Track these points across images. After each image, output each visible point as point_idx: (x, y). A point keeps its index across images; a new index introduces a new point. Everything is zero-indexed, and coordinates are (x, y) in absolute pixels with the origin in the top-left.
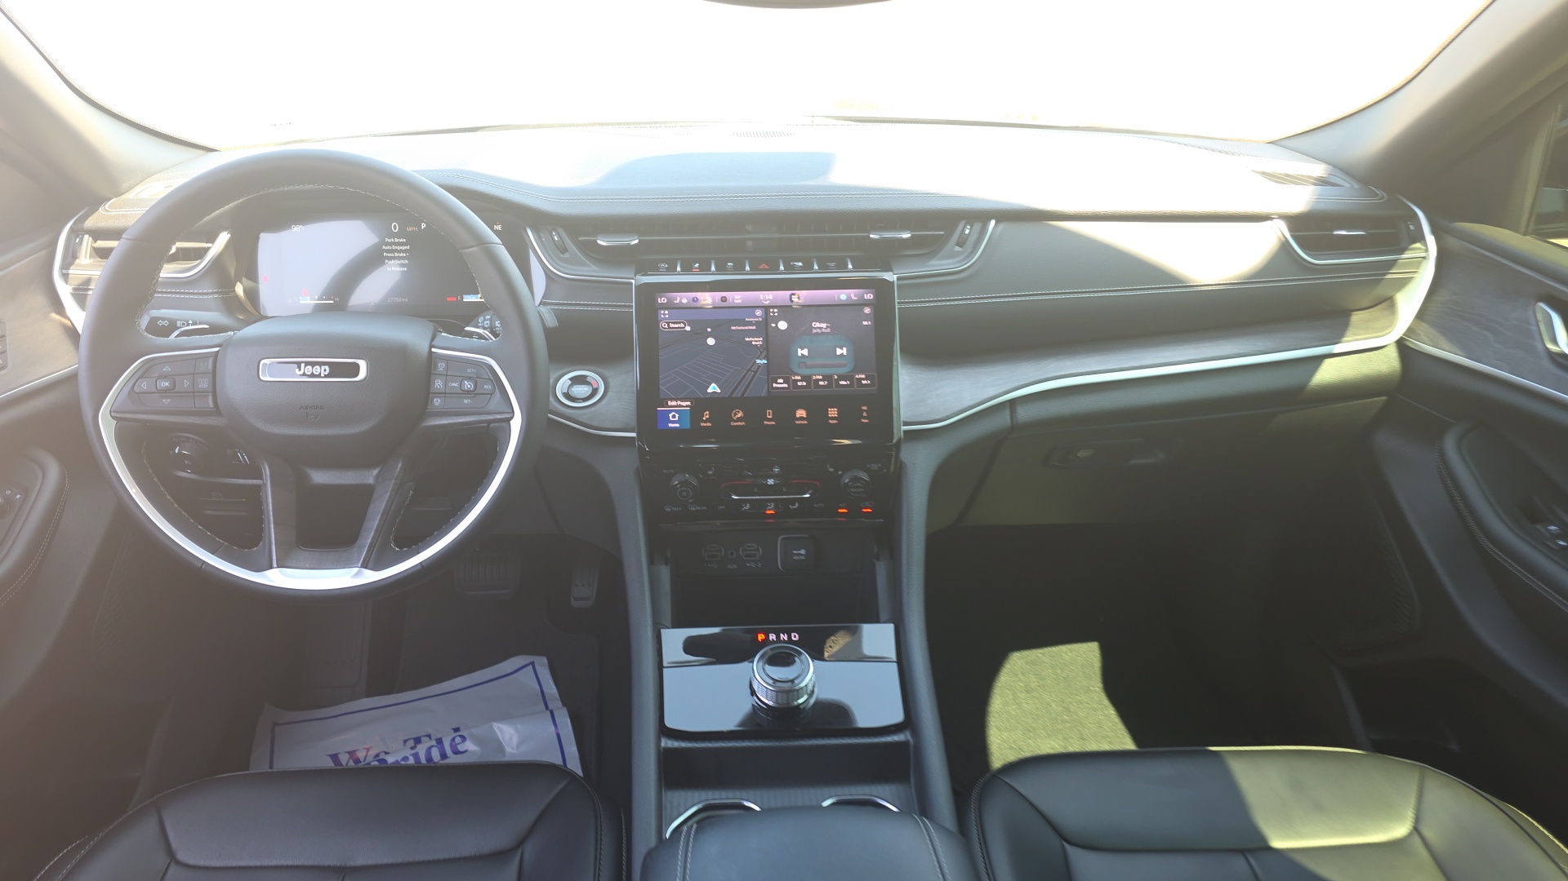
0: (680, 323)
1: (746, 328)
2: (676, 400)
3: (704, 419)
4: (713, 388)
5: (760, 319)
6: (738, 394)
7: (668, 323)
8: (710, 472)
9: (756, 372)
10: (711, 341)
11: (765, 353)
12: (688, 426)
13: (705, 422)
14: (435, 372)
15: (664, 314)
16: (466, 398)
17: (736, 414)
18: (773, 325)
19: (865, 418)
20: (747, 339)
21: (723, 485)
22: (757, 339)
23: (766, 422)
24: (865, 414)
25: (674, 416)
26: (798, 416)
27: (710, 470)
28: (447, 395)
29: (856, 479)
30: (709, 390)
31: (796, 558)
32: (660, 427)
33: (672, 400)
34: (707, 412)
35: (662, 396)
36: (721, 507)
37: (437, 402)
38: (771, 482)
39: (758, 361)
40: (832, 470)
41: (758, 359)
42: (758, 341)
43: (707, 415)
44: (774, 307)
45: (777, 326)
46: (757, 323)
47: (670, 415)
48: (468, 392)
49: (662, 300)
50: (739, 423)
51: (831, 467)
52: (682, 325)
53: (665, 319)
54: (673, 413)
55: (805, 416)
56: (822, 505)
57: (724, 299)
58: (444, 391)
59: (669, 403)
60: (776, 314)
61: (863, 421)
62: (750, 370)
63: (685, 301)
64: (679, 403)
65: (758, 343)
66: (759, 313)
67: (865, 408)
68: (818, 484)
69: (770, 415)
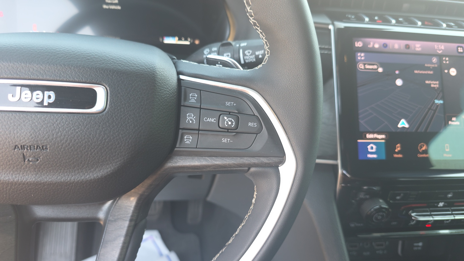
0: (373, 65)
1: (426, 72)
2: (373, 133)
3: (396, 150)
4: (403, 124)
5: (436, 66)
6: (422, 129)
7: (365, 64)
8: (398, 198)
9: (435, 111)
10: (399, 82)
11: (441, 95)
12: (383, 157)
13: (398, 153)
14: (187, 103)
15: (361, 56)
16: (225, 136)
17: (421, 147)
18: (446, 71)
20: (427, 82)
21: (403, 207)
22: (435, 82)
25: (372, 148)
28: (200, 132)
30: (400, 126)
31: (415, 248)
32: (361, 157)
33: (370, 133)
34: (399, 145)
35: (361, 129)
36: (394, 223)
37: (188, 139)
38: (441, 204)
39: (437, 101)
41: (436, 99)
42: (435, 84)
43: (398, 148)
44: (446, 56)
45: (449, 72)
46: (434, 69)
47: (369, 147)
48: (228, 130)
49: (359, 44)
50: (424, 155)
52: (375, 67)
53: (361, 60)
54: (371, 145)
57: (407, 47)
58: (197, 128)
59: (368, 136)
60: (448, 62)
62: (430, 109)
63: (377, 46)
64: (376, 136)
65: (435, 86)
66: (435, 60)
69: (447, 148)
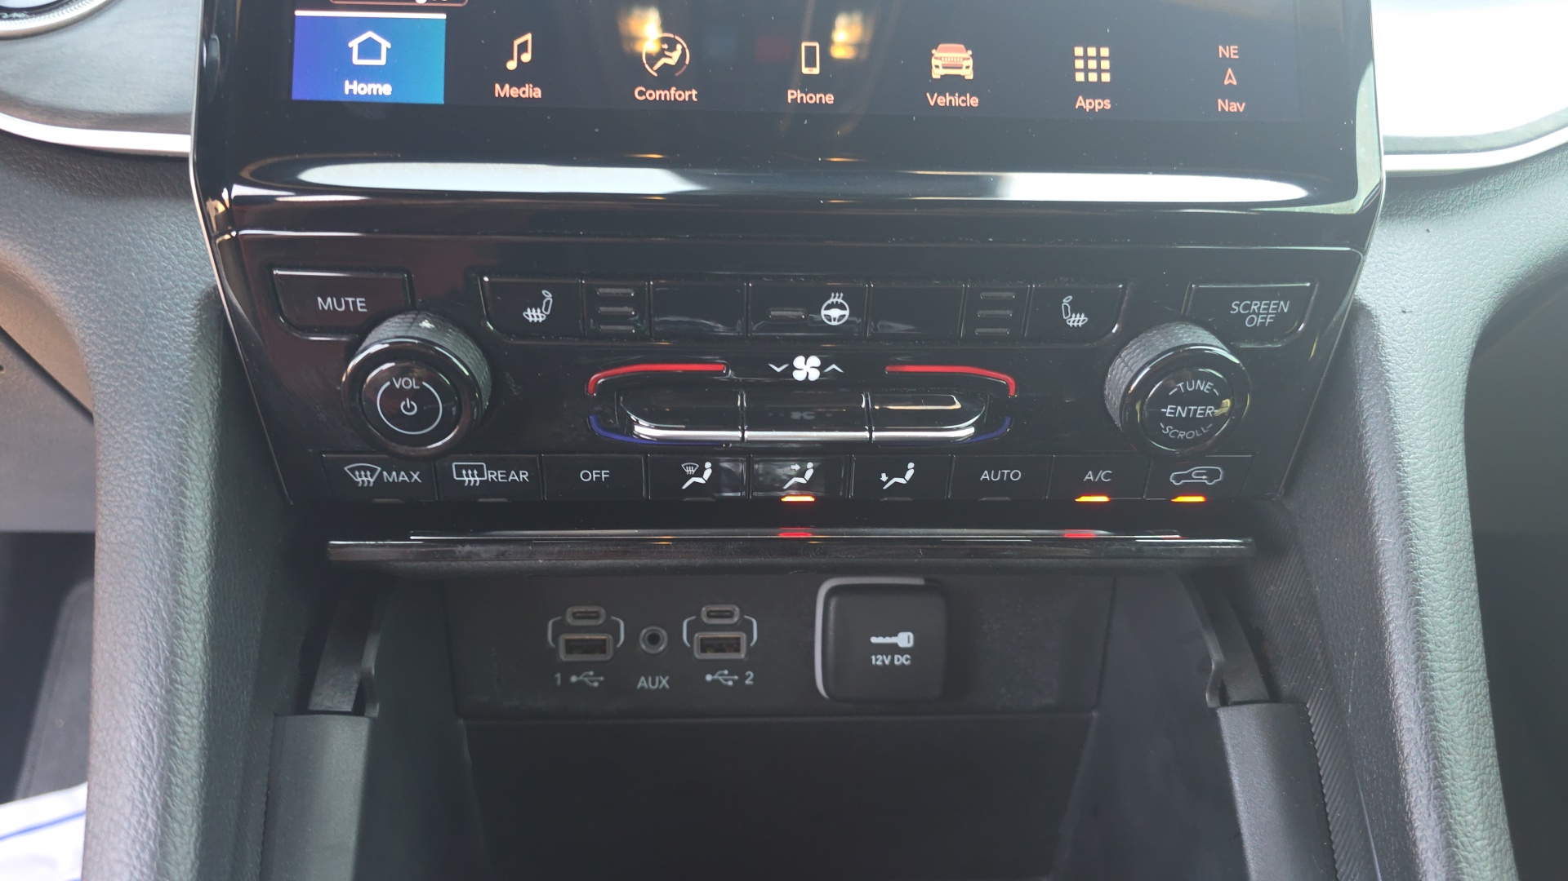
3: (512, 65)
8: (535, 315)
12: (434, 94)
13: (517, 79)
19: (1231, 94)
21: (599, 378)
23: (793, 95)
24: (1230, 79)
25: (369, 49)
26: (937, 73)
27: (537, 303)
29: (1188, 361)
31: (878, 660)
32: (302, 90)
34: (526, 37)
36: (594, 475)
38: (807, 368)
40: (1077, 320)
43: (522, 52)
47: (354, 44)
50: (673, 94)
51: (1076, 309)
55: (968, 74)
56: (1014, 475)
61: (1223, 105)
67: (1230, 52)
68: (1005, 379)
69: (811, 63)
